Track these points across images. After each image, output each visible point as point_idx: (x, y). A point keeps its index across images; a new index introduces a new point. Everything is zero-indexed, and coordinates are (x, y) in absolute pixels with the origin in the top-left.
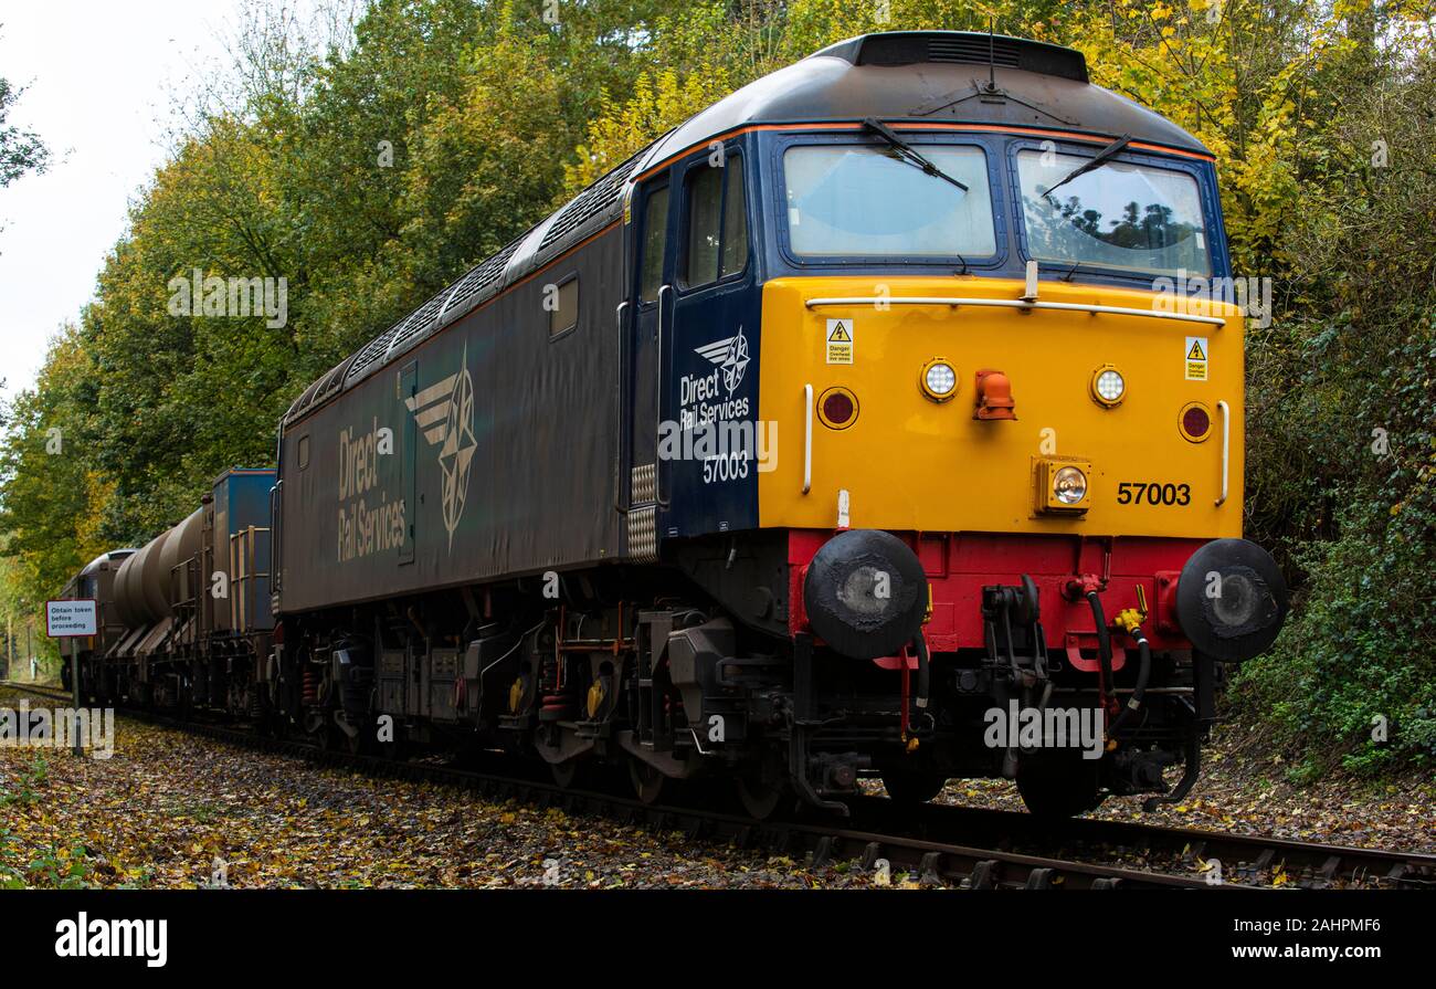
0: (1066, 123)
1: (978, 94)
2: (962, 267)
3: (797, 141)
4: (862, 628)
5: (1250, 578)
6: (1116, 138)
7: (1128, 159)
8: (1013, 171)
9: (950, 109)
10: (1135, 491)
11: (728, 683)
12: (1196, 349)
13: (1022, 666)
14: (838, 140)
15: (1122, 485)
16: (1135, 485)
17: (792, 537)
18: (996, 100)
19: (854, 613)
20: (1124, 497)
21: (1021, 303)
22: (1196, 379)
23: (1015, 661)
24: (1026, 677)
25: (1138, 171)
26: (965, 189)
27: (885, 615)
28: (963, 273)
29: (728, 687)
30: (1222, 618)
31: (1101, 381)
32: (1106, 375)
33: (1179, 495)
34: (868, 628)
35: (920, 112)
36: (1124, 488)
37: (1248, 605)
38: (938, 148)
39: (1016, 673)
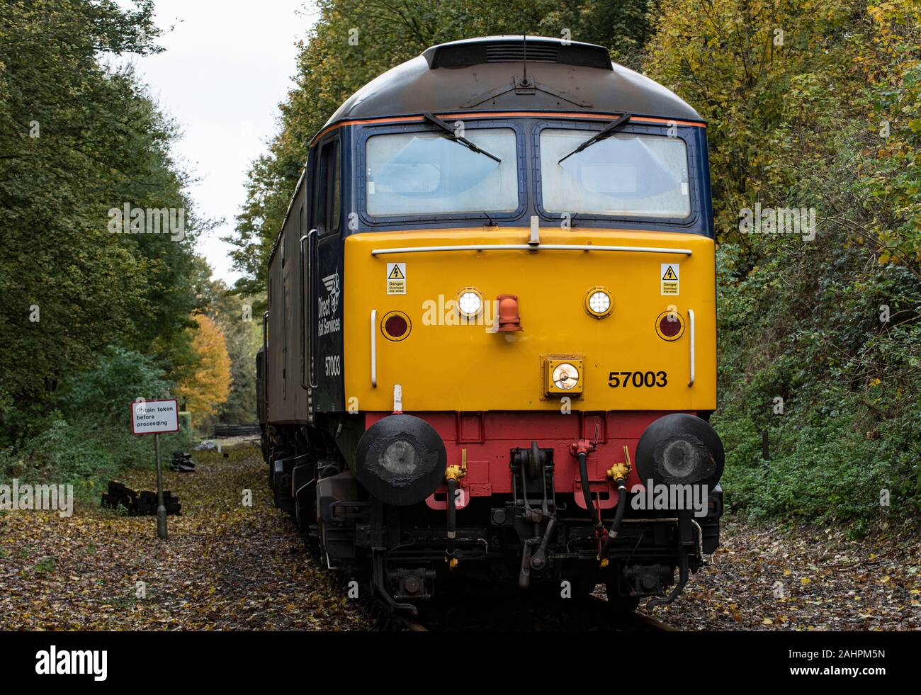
0: (581, 106)
1: (515, 89)
2: (490, 220)
3: (376, 132)
4: (397, 484)
5: (693, 443)
6: (621, 115)
7: (631, 130)
8: (536, 146)
9: (491, 101)
10: (622, 378)
11: (337, 519)
12: (670, 272)
13: (533, 507)
14: (406, 129)
15: (611, 374)
16: (622, 373)
17: (367, 417)
18: (528, 92)
19: (392, 473)
20: (614, 382)
21: (527, 246)
22: (669, 294)
23: (527, 503)
24: (534, 515)
25: (638, 138)
26: (499, 161)
27: (414, 475)
28: (491, 225)
29: (338, 522)
30: (670, 472)
31: (592, 300)
32: (596, 295)
33: (658, 379)
34: (402, 485)
35: (469, 105)
36: (613, 376)
37: (691, 463)
38: (481, 131)
39: (527, 512)
